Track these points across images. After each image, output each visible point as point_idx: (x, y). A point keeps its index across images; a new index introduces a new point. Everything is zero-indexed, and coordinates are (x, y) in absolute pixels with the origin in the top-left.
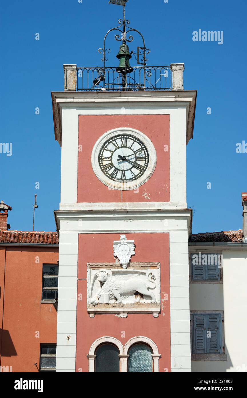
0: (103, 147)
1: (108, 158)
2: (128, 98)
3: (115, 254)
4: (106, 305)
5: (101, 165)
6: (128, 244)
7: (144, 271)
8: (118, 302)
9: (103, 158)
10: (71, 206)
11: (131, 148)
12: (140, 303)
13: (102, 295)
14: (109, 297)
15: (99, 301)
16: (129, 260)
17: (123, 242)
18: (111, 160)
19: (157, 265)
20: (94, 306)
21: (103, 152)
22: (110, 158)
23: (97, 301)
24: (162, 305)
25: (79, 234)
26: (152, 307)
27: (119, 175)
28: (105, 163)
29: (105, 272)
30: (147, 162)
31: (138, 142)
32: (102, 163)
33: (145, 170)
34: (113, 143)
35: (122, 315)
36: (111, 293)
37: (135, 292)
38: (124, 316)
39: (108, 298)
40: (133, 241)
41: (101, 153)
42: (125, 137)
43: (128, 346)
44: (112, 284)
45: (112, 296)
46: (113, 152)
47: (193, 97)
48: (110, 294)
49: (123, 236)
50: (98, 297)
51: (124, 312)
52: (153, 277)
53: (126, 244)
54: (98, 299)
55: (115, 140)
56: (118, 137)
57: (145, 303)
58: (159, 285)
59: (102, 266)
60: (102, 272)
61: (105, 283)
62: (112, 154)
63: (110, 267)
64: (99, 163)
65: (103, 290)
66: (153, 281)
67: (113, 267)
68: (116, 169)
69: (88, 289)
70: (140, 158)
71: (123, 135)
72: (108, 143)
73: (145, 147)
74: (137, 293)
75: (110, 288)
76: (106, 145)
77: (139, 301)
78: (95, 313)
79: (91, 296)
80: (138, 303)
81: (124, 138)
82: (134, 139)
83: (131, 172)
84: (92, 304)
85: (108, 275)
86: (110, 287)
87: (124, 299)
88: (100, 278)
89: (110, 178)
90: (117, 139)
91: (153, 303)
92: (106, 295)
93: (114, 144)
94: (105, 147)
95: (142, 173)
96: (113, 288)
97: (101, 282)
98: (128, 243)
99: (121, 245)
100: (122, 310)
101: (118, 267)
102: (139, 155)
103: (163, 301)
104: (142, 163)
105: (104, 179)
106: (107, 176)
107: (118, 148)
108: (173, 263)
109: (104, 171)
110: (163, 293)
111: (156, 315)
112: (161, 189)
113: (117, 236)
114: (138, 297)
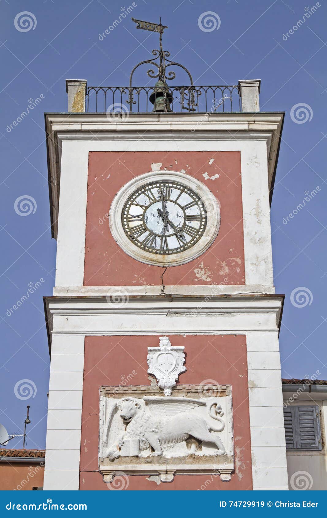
0: (129, 199)
1: (138, 216)
2: (171, 124)
3: (149, 371)
4: (134, 461)
5: (126, 227)
6: (174, 353)
7: (202, 400)
8: (156, 453)
9: (129, 216)
10: (72, 291)
11: (178, 202)
12: (196, 457)
13: (127, 441)
14: (140, 446)
15: (122, 453)
16: (176, 381)
17: (165, 349)
18: (143, 219)
19: (226, 389)
20: (113, 460)
21: (129, 208)
22: (141, 217)
23: (117, 453)
24: (237, 461)
25: (86, 337)
26: (219, 462)
28: (132, 224)
29: (131, 402)
30: (203, 223)
31: (189, 192)
32: (128, 225)
33: (200, 236)
34: (146, 195)
35: (163, 477)
36: (144, 439)
37: (187, 437)
38: (166, 478)
39: (137, 447)
40: (183, 347)
41: (127, 209)
42: (167, 185)
44: (146, 422)
45: (146, 443)
46: (147, 208)
47: (278, 123)
48: (141, 441)
49: (164, 341)
50: (120, 445)
51: (167, 472)
52: (218, 411)
53: (171, 352)
54: (120, 449)
55: (149, 189)
56: (154, 186)
57: (206, 456)
58: (230, 425)
59: (128, 392)
60: (127, 400)
61: (133, 421)
62: (145, 211)
63: (141, 393)
64: (123, 225)
65: (129, 433)
66: (218, 416)
67: (146, 393)
68: (152, 233)
69: (101, 431)
70: (192, 217)
71: (163, 182)
72: (137, 194)
73: (200, 200)
74: (190, 439)
75: (141, 430)
76: (134, 197)
77: (194, 453)
78: (114, 473)
79: (107, 444)
80: (192, 456)
81: (164, 186)
82: (182, 188)
83: (178, 238)
84: (107, 457)
85: (138, 407)
86: (141, 426)
87: (166, 449)
88: (124, 412)
89: (141, 248)
90: (153, 188)
91: (220, 456)
92: (134, 441)
93: (148, 196)
94: (132, 199)
95: (195, 239)
96: (146, 429)
97: (125, 419)
98: (172, 350)
99: (160, 355)
100: (164, 467)
101: (154, 394)
102: (189, 212)
103: (238, 451)
104: (195, 225)
105: (131, 248)
106: (136, 244)
107: (155, 201)
108: (254, 386)
109: (132, 238)
110: (238, 438)
111: (225, 477)
112: (229, 265)
113: (155, 340)
114: (193, 446)
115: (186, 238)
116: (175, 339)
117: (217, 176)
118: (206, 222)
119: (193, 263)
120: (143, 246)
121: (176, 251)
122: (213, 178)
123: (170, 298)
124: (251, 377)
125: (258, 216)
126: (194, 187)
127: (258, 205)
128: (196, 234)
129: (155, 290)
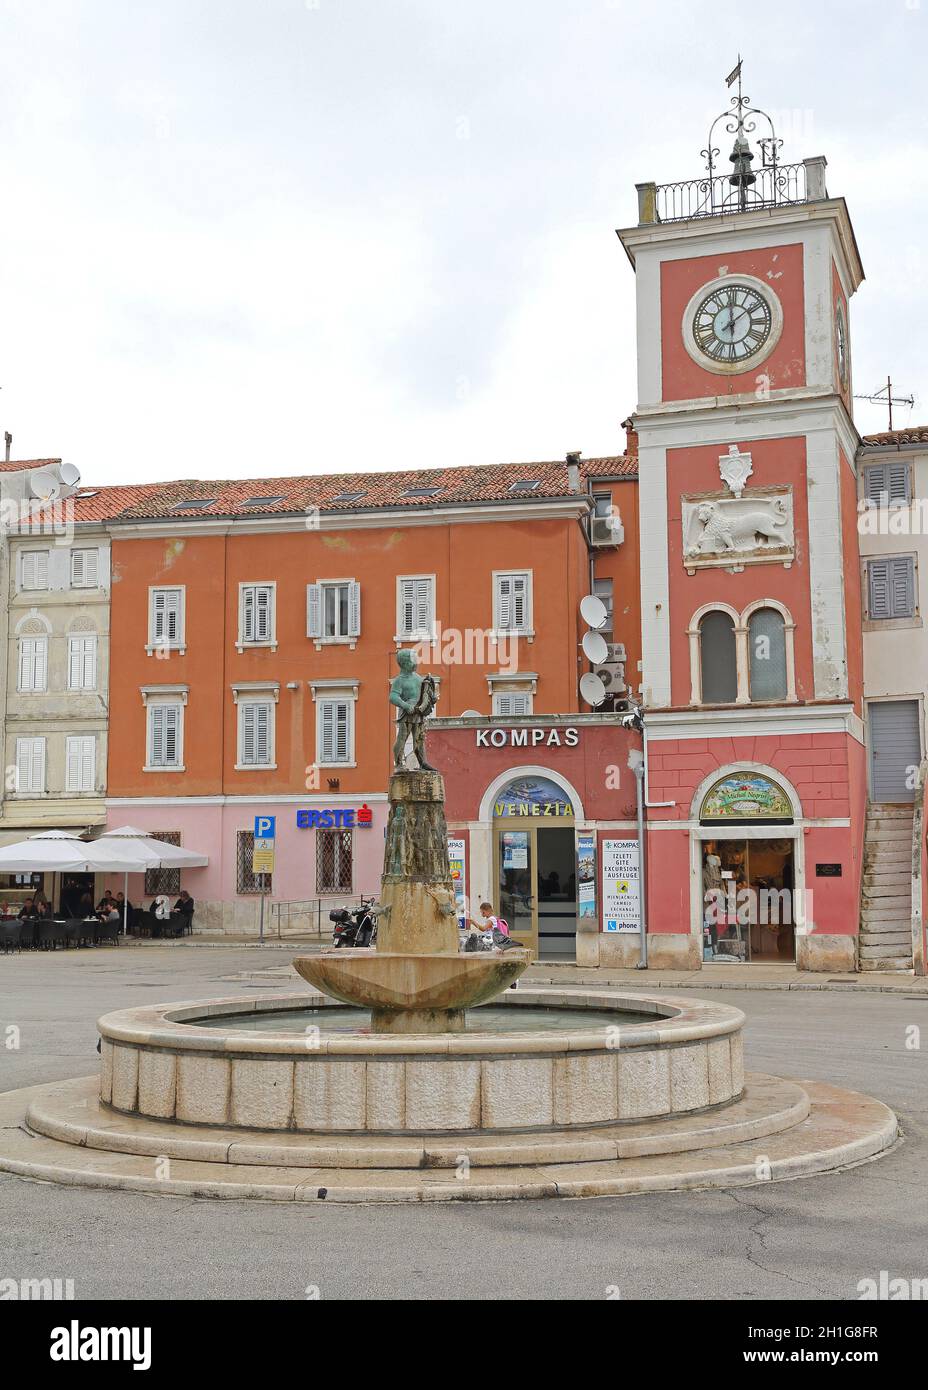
0: (699, 310)
1: (708, 325)
3: (722, 477)
4: (711, 557)
5: (698, 337)
6: (743, 459)
7: (768, 499)
8: (729, 549)
9: (700, 326)
10: (653, 407)
11: (744, 305)
12: (762, 551)
14: (716, 544)
16: (745, 484)
17: (735, 456)
18: (712, 329)
19: (788, 488)
21: (700, 318)
22: (711, 326)
23: (698, 551)
24: (797, 551)
25: (667, 450)
26: (782, 554)
27: (726, 353)
28: (703, 334)
29: (708, 506)
30: (768, 327)
31: (754, 294)
32: (699, 335)
33: (765, 340)
34: (714, 301)
35: (736, 569)
36: (719, 538)
37: (756, 533)
38: (739, 570)
40: (751, 453)
41: (697, 320)
42: (733, 289)
43: (746, 615)
44: (720, 524)
45: (720, 541)
46: (716, 315)
48: (717, 539)
49: (733, 448)
50: (700, 545)
51: (738, 565)
52: (782, 508)
53: (740, 459)
54: (700, 548)
55: (718, 296)
56: (723, 291)
57: (771, 549)
60: (705, 505)
61: (710, 523)
62: (714, 319)
64: (695, 336)
65: (707, 533)
66: (782, 513)
67: (720, 497)
68: (721, 342)
69: (684, 532)
70: (759, 322)
71: (731, 286)
72: (706, 303)
73: (765, 302)
74: (758, 535)
75: (717, 530)
76: (704, 306)
78: (696, 569)
80: (759, 552)
81: (731, 291)
82: (747, 291)
83: (745, 344)
84: (690, 556)
85: (714, 510)
86: (718, 527)
88: (702, 516)
89: (712, 358)
90: (722, 294)
93: (716, 303)
94: (702, 308)
95: (761, 344)
96: (721, 529)
98: (742, 457)
99: (730, 462)
100: (735, 561)
101: (727, 497)
102: (755, 316)
103: (798, 543)
104: (760, 328)
105: (702, 360)
106: (707, 355)
107: (723, 307)
108: (813, 483)
109: (702, 348)
110: (798, 531)
111: (787, 565)
112: (791, 368)
113: (724, 448)
114: (761, 541)
115: (752, 343)
116: (743, 446)
117: (780, 274)
118: (770, 324)
119: (758, 370)
120: (714, 356)
121: (744, 358)
122: (777, 276)
123: (737, 408)
124: (809, 476)
125: (819, 313)
126: (758, 289)
127: (819, 300)
128: (761, 339)
129: (725, 400)
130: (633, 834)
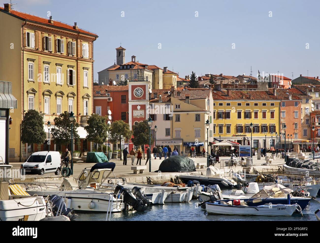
7: (142, 111)
10: (130, 100)
25: (131, 105)
39: (136, 115)
41: (135, 92)
43: (139, 122)
55: (137, 89)
59: (135, 110)
69: (133, 114)
74: (141, 114)
78: (134, 118)
84: (134, 116)
88: (135, 112)
99: (138, 107)
100: (138, 117)
101: (138, 110)
102: (141, 92)
107: (138, 91)
109: (136, 95)
111: (144, 117)
112: (144, 98)
113: (138, 105)
115: (141, 95)
116: (140, 105)
119: (141, 97)
120: (137, 96)
122: (143, 88)
124: (146, 109)
125: (147, 92)
126: (141, 89)
128: (142, 94)
129: (138, 100)
130: (128, 144)
